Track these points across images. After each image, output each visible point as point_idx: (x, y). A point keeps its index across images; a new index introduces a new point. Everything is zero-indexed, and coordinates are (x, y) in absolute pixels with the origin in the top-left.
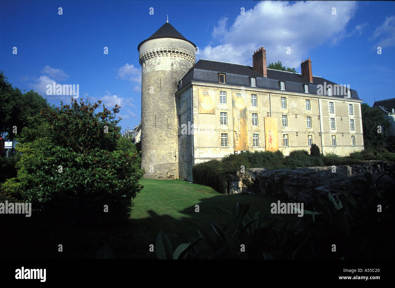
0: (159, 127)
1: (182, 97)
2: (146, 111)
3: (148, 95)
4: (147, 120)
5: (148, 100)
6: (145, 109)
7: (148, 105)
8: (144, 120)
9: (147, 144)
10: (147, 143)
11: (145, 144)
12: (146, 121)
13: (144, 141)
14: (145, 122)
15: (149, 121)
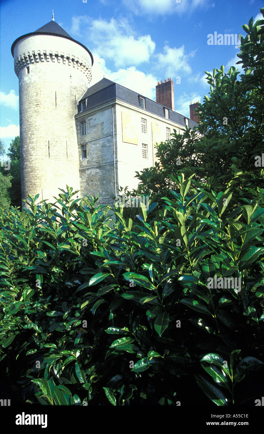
0: (54, 157)
1: (89, 120)
2: (33, 136)
3: (37, 113)
4: (35, 147)
5: (35, 120)
6: (30, 132)
7: (36, 127)
8: (30, 148)
9: (36, 181)
10: (36, 179)
11: (33, 181)
12: (33, 148)
13: (31, 176)
14: (30, 150)
15: (38, 149)
